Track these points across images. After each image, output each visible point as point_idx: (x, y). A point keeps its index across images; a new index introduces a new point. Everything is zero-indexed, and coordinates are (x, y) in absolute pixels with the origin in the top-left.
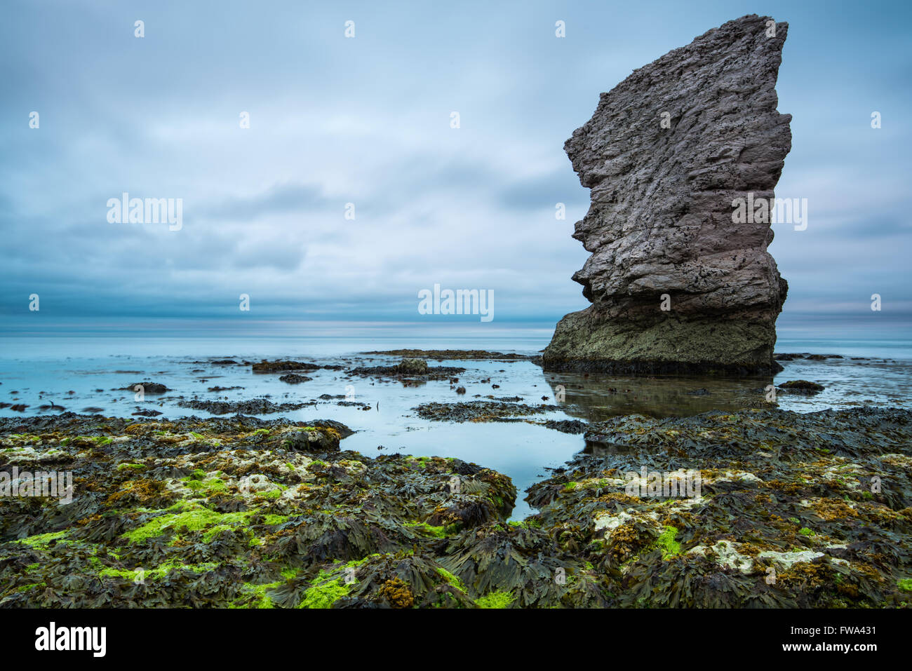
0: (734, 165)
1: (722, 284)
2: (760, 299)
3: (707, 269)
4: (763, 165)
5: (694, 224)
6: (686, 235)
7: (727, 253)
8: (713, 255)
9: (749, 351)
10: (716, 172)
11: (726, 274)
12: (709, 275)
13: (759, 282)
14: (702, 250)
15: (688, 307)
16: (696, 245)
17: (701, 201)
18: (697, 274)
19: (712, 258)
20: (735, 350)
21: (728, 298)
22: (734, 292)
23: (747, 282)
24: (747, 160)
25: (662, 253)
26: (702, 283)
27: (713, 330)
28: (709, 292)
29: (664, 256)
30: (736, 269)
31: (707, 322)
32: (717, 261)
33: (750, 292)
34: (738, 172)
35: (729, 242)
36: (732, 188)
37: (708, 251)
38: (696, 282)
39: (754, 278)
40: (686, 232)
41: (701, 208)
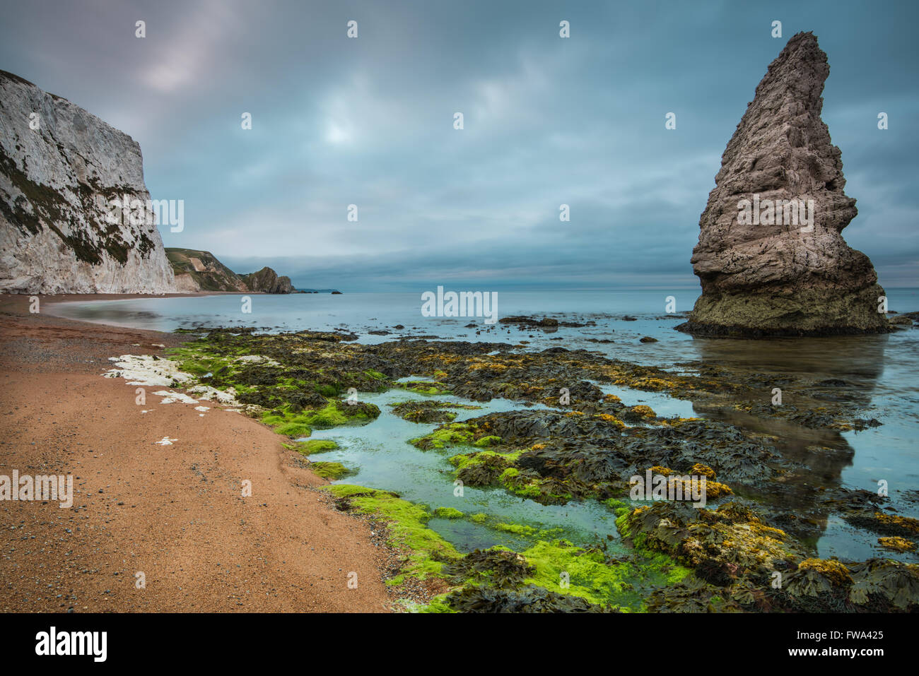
0: (748, 174)
1: (746, 266)
2: (774, 277)
3: (738, 254)
4: (770, 171)
5: (727, 221)
6: (720, 231)
7: (756, 241)
8: (745, 244)
9: (772, 318)
10: (736, 181)
11: (750, 259)
12: (738, 259)
13: (774, 263)
14: (735, 241)
15: (725, 284)
16: (729, 237)
17: (729, 204)
18: (730, 259)
19: (744, 246)
20: (760, 317)
21: (749, 277)
22: (753, 273)
23: (763, 264)
24: (760, 168)
25: (706, 244)
26: (732, 266)
27: (747, 302)
28: (738, 272)
29: (708, 247)
30: (759, 254)
31: (743, 295)
32: (748, 248)
33: (766, 271)
34: (751, 179)
35: (755, 233)
36: (749, 192)
37: (741, 241)
38: (729, 265)
39: (770, 261)
40: (721, 228)
41: (729, 209)
